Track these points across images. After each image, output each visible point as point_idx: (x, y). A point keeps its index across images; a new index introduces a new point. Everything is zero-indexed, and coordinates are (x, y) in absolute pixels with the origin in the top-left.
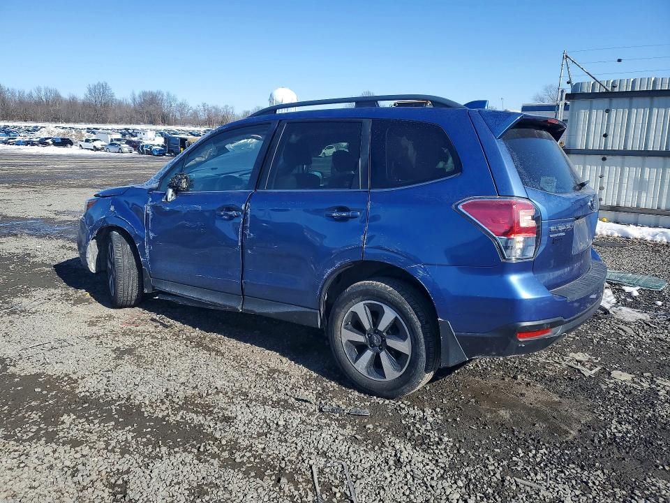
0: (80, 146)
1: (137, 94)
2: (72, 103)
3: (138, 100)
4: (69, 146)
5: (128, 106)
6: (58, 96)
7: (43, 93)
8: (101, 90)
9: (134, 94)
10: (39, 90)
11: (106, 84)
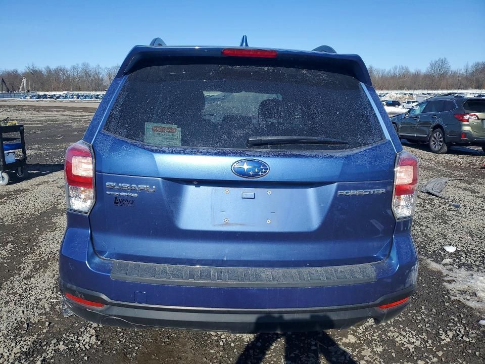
0: (403, 106)
1: (471, 64)
2: (416, 76)
3: (470, 70)
4: (397, 106)
5: (461, 75)
6: (407, 71)
7: (398, 70)
8: (441, 64)
9: (467, 65)
10: (395, 68)
11: (445, 59)
